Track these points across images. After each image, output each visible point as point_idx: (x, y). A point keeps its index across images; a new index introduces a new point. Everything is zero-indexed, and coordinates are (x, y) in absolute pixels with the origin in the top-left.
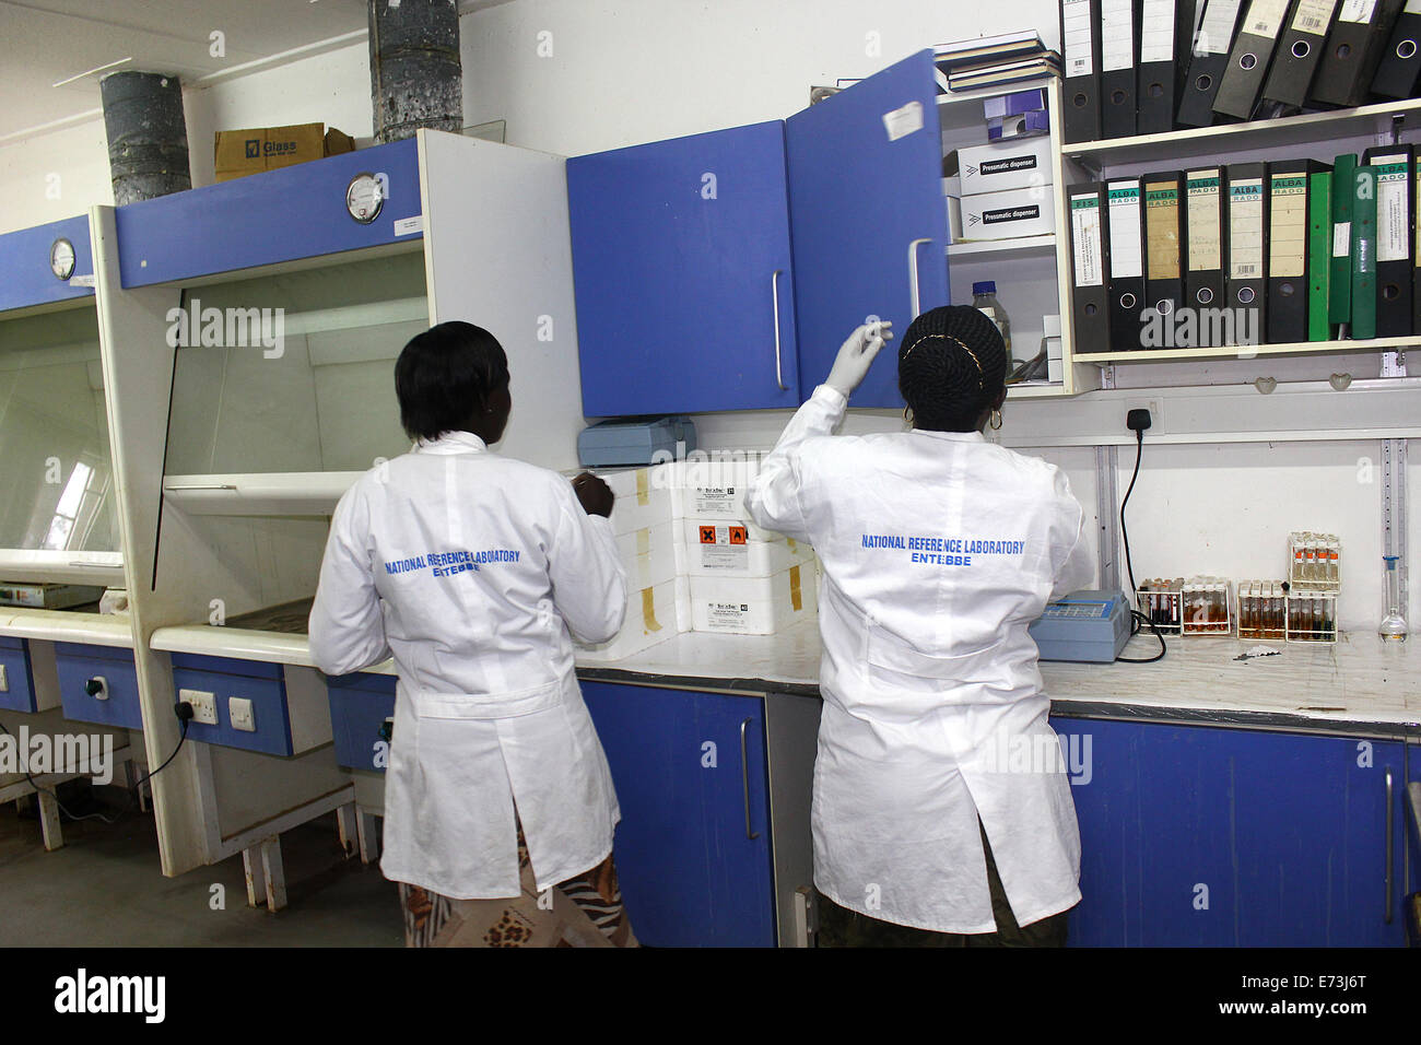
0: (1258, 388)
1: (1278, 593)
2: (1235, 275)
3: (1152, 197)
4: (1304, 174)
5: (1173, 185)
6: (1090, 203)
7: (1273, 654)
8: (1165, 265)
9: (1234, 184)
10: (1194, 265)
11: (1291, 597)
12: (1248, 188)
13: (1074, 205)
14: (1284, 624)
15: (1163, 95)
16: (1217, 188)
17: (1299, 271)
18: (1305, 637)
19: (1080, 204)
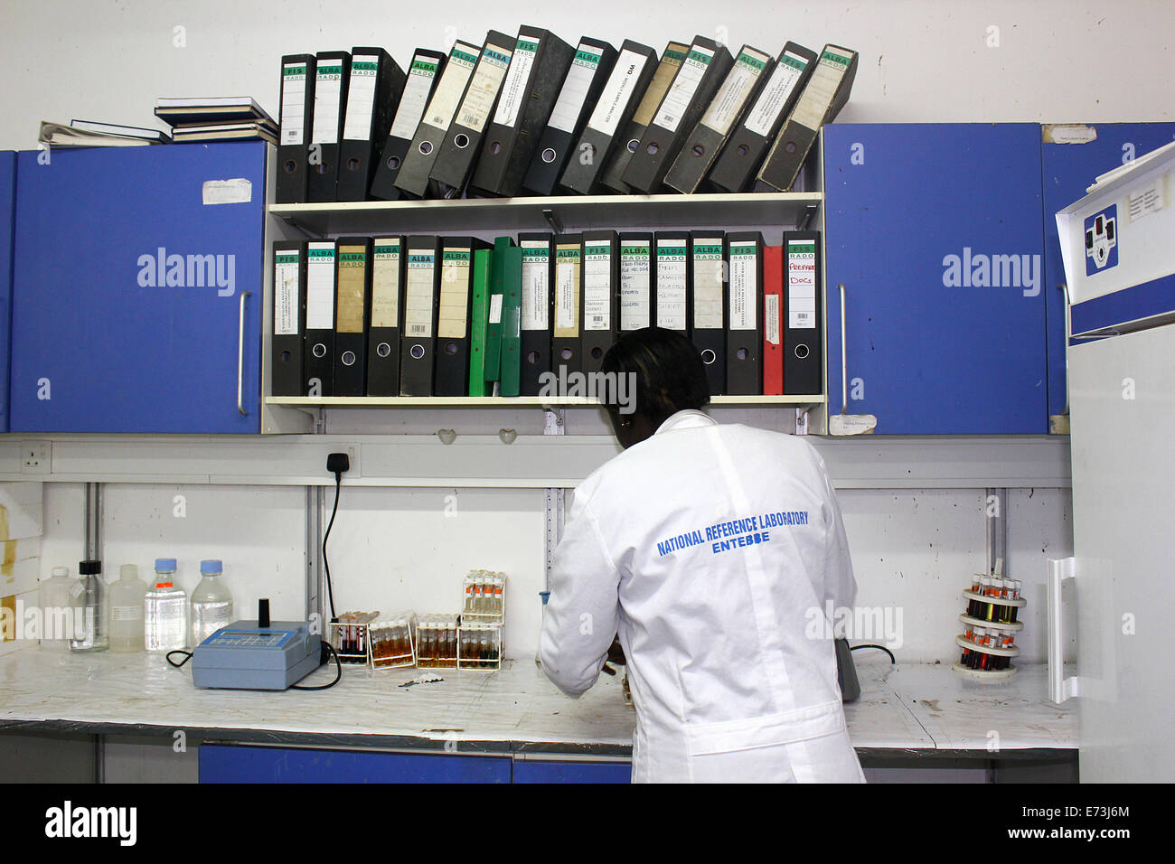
0: (441, 438)
1: (452, 626)
2: (409, 333)
3: (344, 258)
4: (468, 250)
5: (361, 249)
6: (291, 259)
7: (437, 680)
8: (351, 320)
9: (412, 252)
10: (376, 322)
11: (462, 628)
12: (423, 257)
13: (278, 259)
14: (456, 654)
15: (360, 169)
16: (398, 254)
17: (462, 334)
18: (474, 665)
19: (284, 259)
